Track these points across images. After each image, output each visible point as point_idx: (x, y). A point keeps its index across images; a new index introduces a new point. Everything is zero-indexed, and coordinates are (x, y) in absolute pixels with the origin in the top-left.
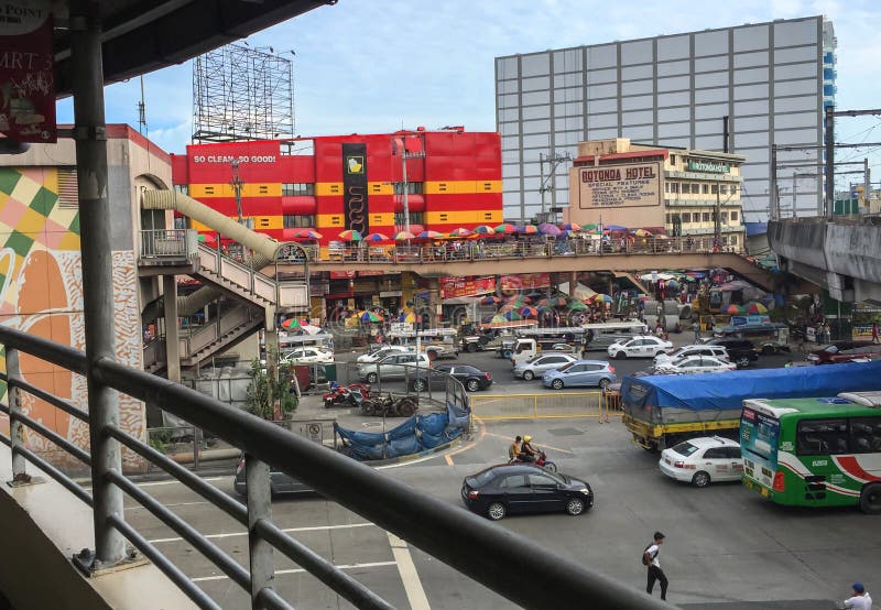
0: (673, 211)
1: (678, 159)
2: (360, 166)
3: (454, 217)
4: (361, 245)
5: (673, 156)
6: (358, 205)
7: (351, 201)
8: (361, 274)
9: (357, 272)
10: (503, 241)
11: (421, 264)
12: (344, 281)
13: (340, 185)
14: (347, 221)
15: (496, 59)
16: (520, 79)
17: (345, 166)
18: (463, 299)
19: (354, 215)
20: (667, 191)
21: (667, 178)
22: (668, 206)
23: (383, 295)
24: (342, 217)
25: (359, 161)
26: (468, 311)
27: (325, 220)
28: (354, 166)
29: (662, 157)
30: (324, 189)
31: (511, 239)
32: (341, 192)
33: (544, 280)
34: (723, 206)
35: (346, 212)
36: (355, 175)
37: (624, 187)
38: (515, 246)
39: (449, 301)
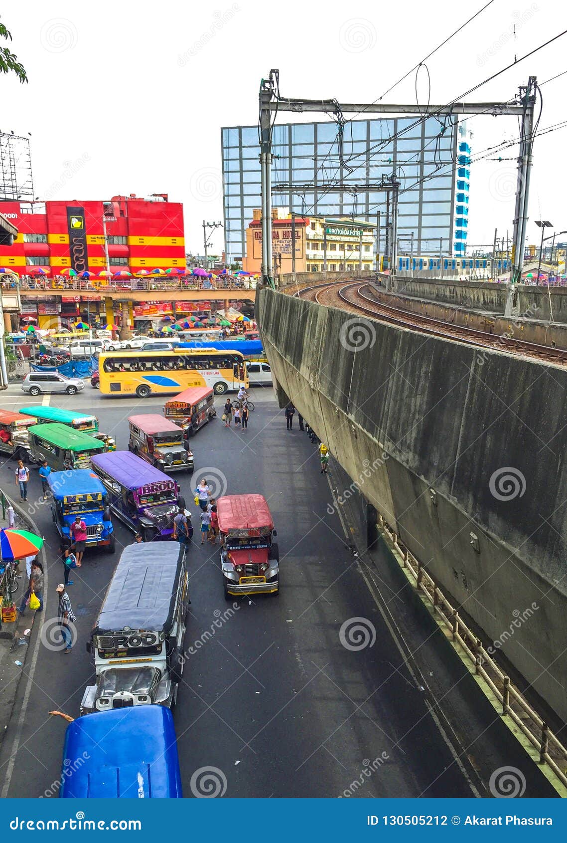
0: (312, 263)
1: (318, 226)
2: (80, 223)
3: (150, 262)
4: (74, 278)
5: (314, 225)
6: (80, 251)
7: (75, 248)
8: (85, 300)
9: (81, 297)
10: (171, 279)
11: (115, 292)
12: (73, 304)
13: (66, 237)
14: (73, 262)
15: (222, 129)
16: (241, 147)
17: (69, 223)
18: (150, 318)
19: (77, 258)
20: (308, 248)
21: (308, 239)
22: (308, 259)
23: (102, 315)
24: (68, 259)
25: (79, 220)
26: (154, 325)
27: (56, 261)
28: (76, 223)
29: (304, 224)
30: (55, 239)
31: (176, 278)
32: (67, 241)
33: (207, 306)
34: (348, 260)
35: (72, 256)
36: (76, 230)
37: (281, 244)
38: (179, 282)
39: (138, 318)
